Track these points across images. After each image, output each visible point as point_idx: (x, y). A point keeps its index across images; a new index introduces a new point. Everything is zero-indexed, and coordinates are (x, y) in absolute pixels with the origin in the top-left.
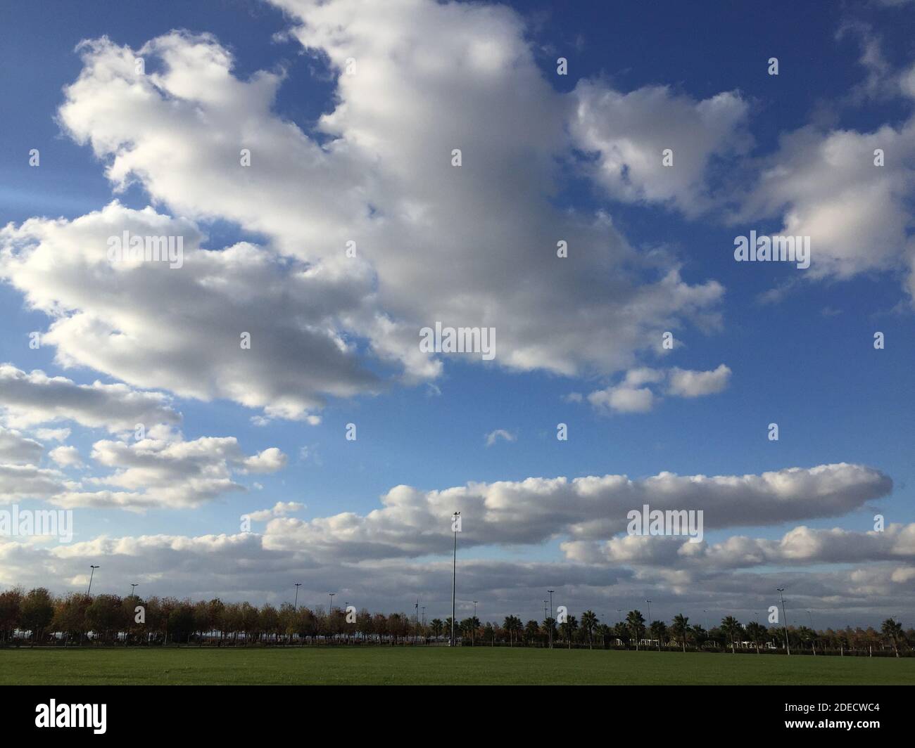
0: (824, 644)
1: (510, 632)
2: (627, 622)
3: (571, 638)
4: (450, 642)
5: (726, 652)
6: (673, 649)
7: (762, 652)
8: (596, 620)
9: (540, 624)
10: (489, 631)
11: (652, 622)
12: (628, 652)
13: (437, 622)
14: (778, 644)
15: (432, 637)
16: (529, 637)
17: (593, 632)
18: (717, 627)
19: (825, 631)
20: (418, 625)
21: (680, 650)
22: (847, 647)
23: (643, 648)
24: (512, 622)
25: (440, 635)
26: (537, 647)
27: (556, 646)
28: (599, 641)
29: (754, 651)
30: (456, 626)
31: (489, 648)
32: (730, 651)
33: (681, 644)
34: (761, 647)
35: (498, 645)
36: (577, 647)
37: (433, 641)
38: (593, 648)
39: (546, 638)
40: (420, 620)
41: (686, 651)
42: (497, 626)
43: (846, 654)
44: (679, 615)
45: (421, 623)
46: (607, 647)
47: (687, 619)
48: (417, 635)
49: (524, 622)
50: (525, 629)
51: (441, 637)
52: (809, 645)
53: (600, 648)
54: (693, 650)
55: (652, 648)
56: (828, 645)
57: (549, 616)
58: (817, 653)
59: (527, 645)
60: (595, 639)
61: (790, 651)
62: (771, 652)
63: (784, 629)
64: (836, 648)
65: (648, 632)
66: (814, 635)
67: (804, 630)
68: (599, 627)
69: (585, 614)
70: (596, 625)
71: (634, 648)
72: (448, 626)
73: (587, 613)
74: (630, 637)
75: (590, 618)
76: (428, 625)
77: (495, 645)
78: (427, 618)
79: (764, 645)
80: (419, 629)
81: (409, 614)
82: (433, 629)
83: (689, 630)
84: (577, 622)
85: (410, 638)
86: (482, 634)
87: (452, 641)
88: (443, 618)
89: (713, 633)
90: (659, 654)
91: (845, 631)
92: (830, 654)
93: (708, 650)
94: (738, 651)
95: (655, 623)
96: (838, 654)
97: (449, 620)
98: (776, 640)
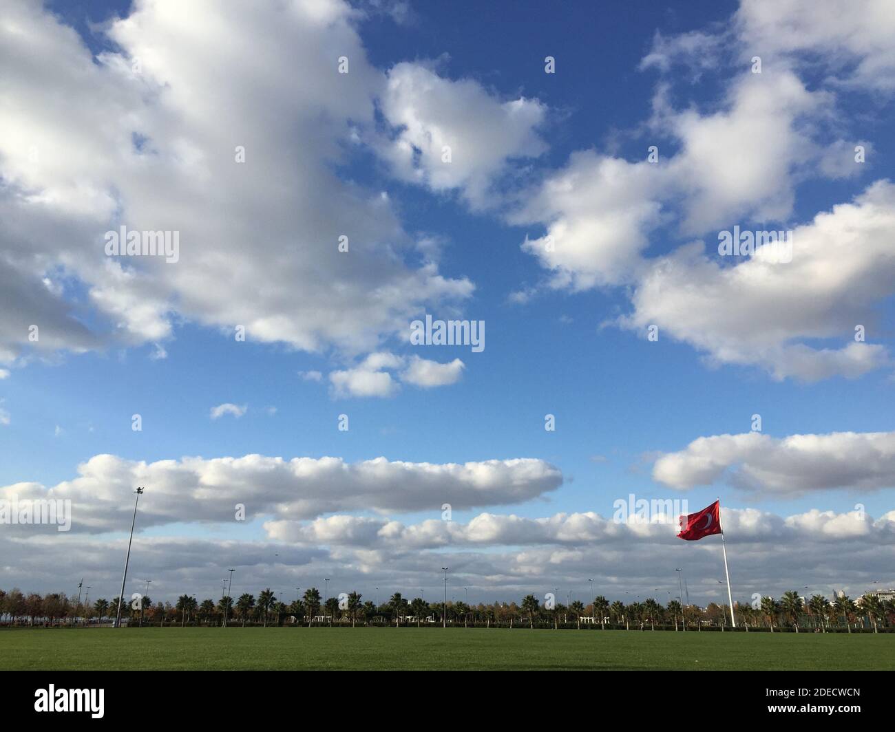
0: (474, 617)
1: (183, 611)
2: (303, 600)
3: (246, 617)
4: (114, 623)
5: (391, 626)
6: (343, 625)
7: (422, 625)
8: (274, 599)
9: (216, 603)
10: (160, 612)
11: (327, 599)
12: (300, 628)
13: (103, 602)
14: (437, 618)
15: (94, 619)
16: (202, 616)
17: (269, 610)
18: (386, 603)
19: (477, 605)
20: (80, 606)
21: (350, 625)
22: (493, 620)
23: (315, 625)
24: (186, 602)
25: (103, 616)
26: (209, 626)
27: (229, 625)
28: (274, 619)
29: (415, 625)
30: (123, 606)
31: (158, 628)
32: (395, 625)
33: (351, 620)
34: (422, 621)
35: (168, 626)
36: (252, 625)
37: (95, 622)
38: (267, 626)
39: (221, 616)
40: (83, 601)
41: (355, 626)
42: (169, 606)
43: (492, 626)
44: (353, 592)
45: (84, 605)
46: (281, 625)
47: (360, 596)
48: (77, 616)
49: (200, 601)
50: (199, 608)
51: (105, 618)
52: (462, 617)
53: (274, 626)
54: (362, 625)
55: (325, 624)
56: (478, 619)
57: (226, 595)
58: (468, 626)
59: (199, 625)
60: (270, 617)
61: (446, 624)
62: (430, 625)
63: (443, 605)
64: (484, 621)
65: (322, 608)
66: (467, 609)
67: (460, 605)
68: (275, 605)
69: (263, 592)
70: (272, 604)
71: (307, 625)
72: (115, 607)
73: (266, 591)
74: (305, 614)
75: (267, 597)
76: (92, 605)
77: (164, 625)
78: (90, 599)
79: (425, 619)
80: (80, 610)
81: (70, 594)
82: (97, 609)
83: (360, 606)
84: (254, 600)
85: (68, 620)
86: (152, 614)
87: (117, 622)
88: (110, 599)
89: (381, 608)
90: (330, 629)
91: (493, 606)
92: (478, 626)
93: (375, 625)
94: (401, 625)
95: (330, 600)
96: (485, 626)
97: (117, 600)
98: (436, 614)
